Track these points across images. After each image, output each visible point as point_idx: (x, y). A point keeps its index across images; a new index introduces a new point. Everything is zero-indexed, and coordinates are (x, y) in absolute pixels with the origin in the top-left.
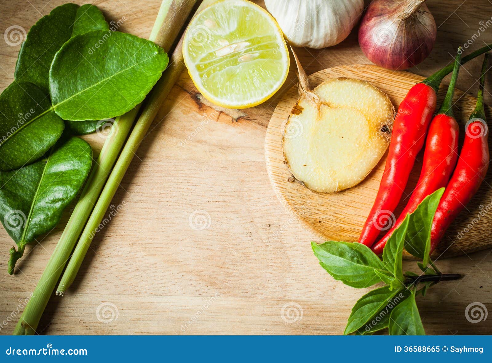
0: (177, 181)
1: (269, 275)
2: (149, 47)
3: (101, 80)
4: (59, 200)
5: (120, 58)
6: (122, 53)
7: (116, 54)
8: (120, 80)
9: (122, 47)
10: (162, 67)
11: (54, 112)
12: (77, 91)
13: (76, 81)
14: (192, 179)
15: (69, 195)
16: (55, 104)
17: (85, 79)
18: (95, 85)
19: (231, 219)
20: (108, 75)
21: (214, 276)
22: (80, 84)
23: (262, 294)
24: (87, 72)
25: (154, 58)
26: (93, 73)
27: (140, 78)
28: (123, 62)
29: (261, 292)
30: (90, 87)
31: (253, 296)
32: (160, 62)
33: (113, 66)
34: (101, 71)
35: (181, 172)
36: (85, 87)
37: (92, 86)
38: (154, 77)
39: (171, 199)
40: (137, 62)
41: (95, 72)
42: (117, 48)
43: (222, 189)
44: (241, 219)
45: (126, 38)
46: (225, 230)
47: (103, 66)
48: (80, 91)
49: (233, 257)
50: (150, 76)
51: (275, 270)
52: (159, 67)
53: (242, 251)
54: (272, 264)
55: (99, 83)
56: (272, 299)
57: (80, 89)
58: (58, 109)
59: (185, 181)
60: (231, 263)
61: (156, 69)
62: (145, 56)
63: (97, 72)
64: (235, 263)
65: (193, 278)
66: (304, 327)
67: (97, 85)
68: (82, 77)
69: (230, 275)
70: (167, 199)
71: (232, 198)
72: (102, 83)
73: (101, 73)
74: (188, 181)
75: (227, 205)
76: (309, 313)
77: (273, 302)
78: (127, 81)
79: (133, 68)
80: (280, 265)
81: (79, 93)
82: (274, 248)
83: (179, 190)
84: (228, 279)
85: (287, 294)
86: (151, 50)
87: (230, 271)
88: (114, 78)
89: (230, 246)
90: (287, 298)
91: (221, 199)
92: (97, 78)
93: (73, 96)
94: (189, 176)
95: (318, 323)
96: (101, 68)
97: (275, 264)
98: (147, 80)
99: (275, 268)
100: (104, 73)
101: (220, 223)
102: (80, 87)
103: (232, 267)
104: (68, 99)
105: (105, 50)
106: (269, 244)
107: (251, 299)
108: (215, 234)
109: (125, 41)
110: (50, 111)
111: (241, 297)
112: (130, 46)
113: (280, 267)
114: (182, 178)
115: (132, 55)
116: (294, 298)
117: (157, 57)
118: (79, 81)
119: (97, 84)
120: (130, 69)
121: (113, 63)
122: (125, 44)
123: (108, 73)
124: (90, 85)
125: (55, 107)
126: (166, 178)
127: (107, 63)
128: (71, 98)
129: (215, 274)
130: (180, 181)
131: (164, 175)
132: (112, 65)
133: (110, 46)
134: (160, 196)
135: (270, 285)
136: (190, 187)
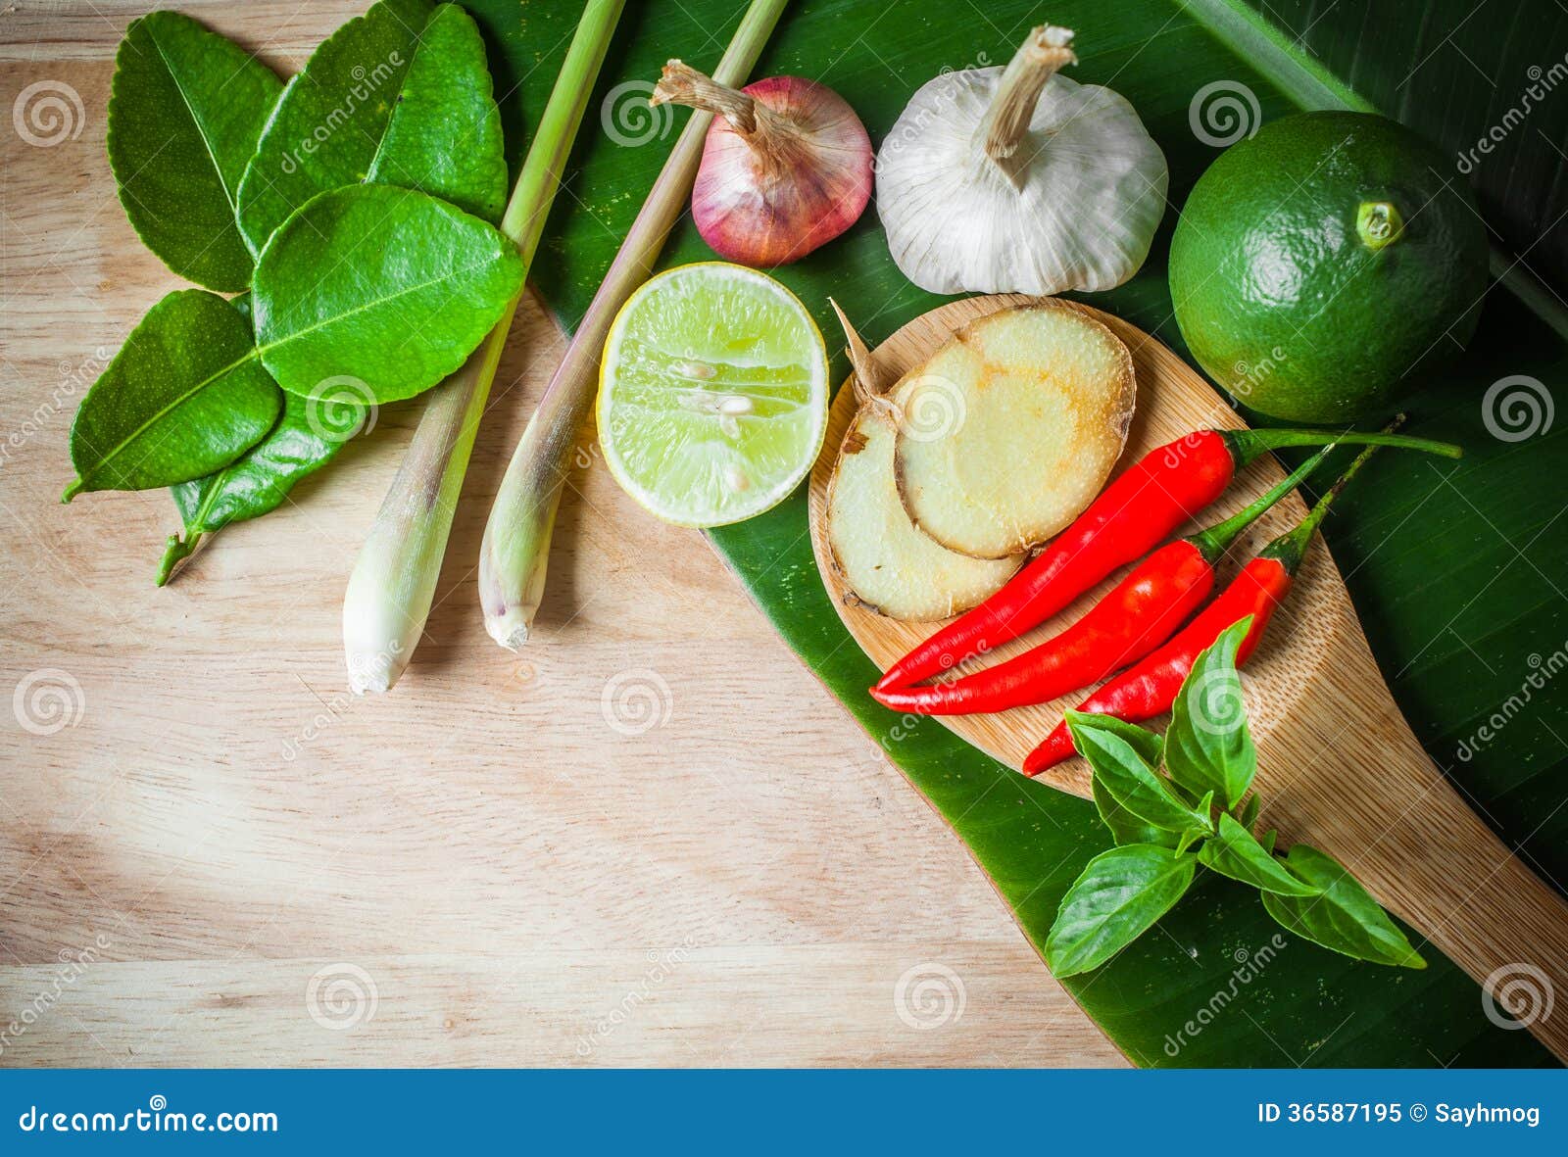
0: (711, 690)
1: (922, 891)
2: (485, 237)
3: (370, 300)
4: (292, 460)
5: (416, 254)
6: (422, 243)
7: (410, 245)
8: (413, 308)
9: (423, 228)
10: (509, 290)
11: (260, 361)
12: (315, 320)
13: (314, 296)
14: (744, 682)
15: (313, 457)
16: (262, 345)
17: (334, 293)
18: (357, 311)
19: (834, 770)
20: (386, 290)
21: (806, 899)
22: (321, 305)
23: (910, 932)
24: (339, 277)
25: (492, 266)
26: (353, 282)
27: (458, 310)
28: (423, 263)
29: (908, 927)
30: (345, 315)
31: (890, 938)
32: (505, 277)
33: (399, 272)
34: (371, 278)
35: (717, 668)
36: (331, 313)
37: (349, 313)
38: (488, 312)
39: (700, 732)
40: (454, 269)
41: (358, 281)
42: (411, 232)
43: (812, 704)
44: (856, 769)
45: (433, 210)
46: (823, 795)
47: (378, 269)
48: (321, 321)
49: (843, 855)
50: (481, 308)
51: (937, 879)
52: (503, 289)
53: (861, 841)
54: (928, 866)
55: (366, 307)
56: (933, 941)
57: (321, 317)
58: (269, 355)
59: (728, 689)
60: (840, 869)
61: (495, 293)
62: (474, 259)
63: (361, 280)
64: (850, 869)
65: (762, 905)
66: (1001, 999)
67: (360, 313)
68: (328, 290)
69: (838, 894)
70: (692, 733)
71: (834, 722)
72: (371, 308)
73: (372, 283)
74: (736, 689)
75: (824, 740)
76: (1009, 968)
77: (933, 949)
78: (428, 312)
79: (444, 283)
80: (945, 867)
81: (319, 326)
82: (930, 831)
83: (717, 710)
84: (835, 903)
85: (963, 930)
86: (487, 246)
87: (840, 886)
88: (400, 299)
89: (837, 830)
90: (962, 939)
91: (810, 726)
92: (361, 294)
93: (306, 331)
94: (737, 675)
95: (1032, 987)
96: (372, 272)
97: (934, 867)
98: (473, 317)
99: (936, 875)
100: (379, 284)
101: (812, 782)
102: (321, 312)
103: (842, 877)
104: (292, 337)
105: (385, 233)
106: (919, 822)
107: (886, 945)
108: (800, 805)
109: (431, 217)
110: (251, 359)
111: (866, 941)
112: (441, 229)
113: (945, 871)
114: (722, 682)
115: (443, 252)
116: (977, 938)
117: (499, 263)
118: (321, 298)
119: (360, 309)
120: (437, 284)
121: (400, 265)
122: (429, 224)
123: (386, 287)
124: (345, 310)
125: (262, 350)
126: (687, 685)
127: (386, 263)
128: (299, 335)
129: (806, 893)
130: (717, 689)
131: (680, 676)
132: (398, 269)
133: (396, 224)
134: (677, 725)
135: (926, 913)
136: (742, 703)
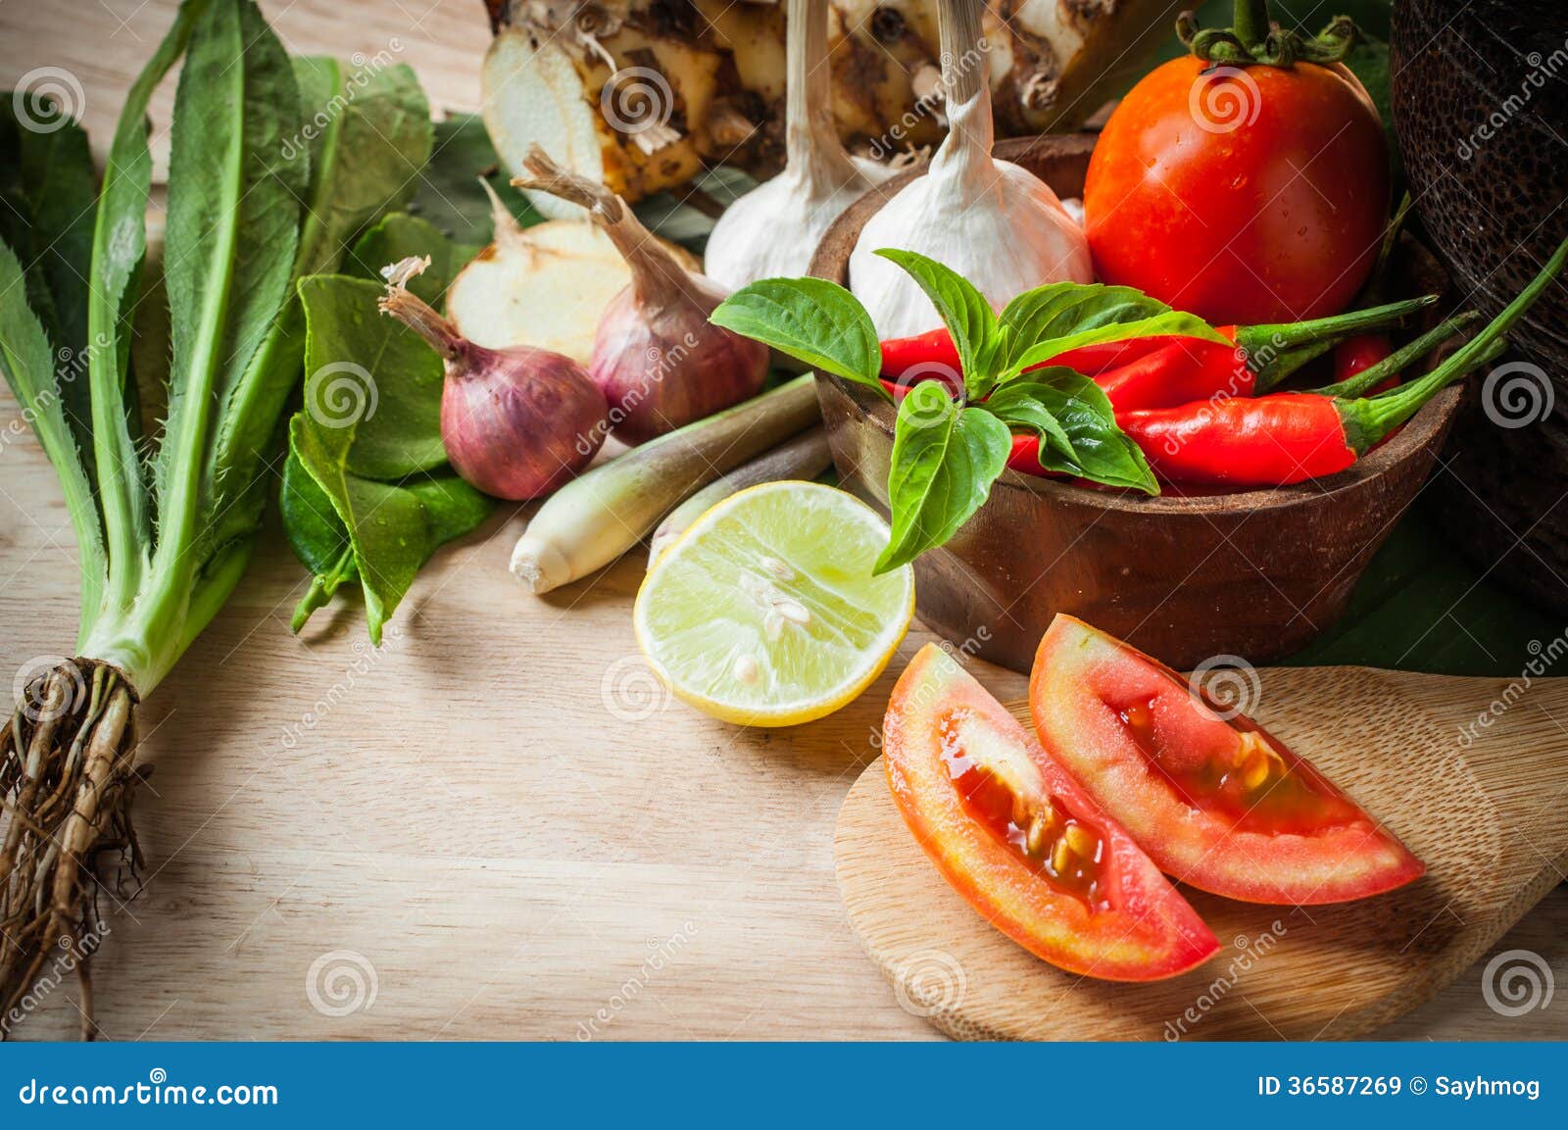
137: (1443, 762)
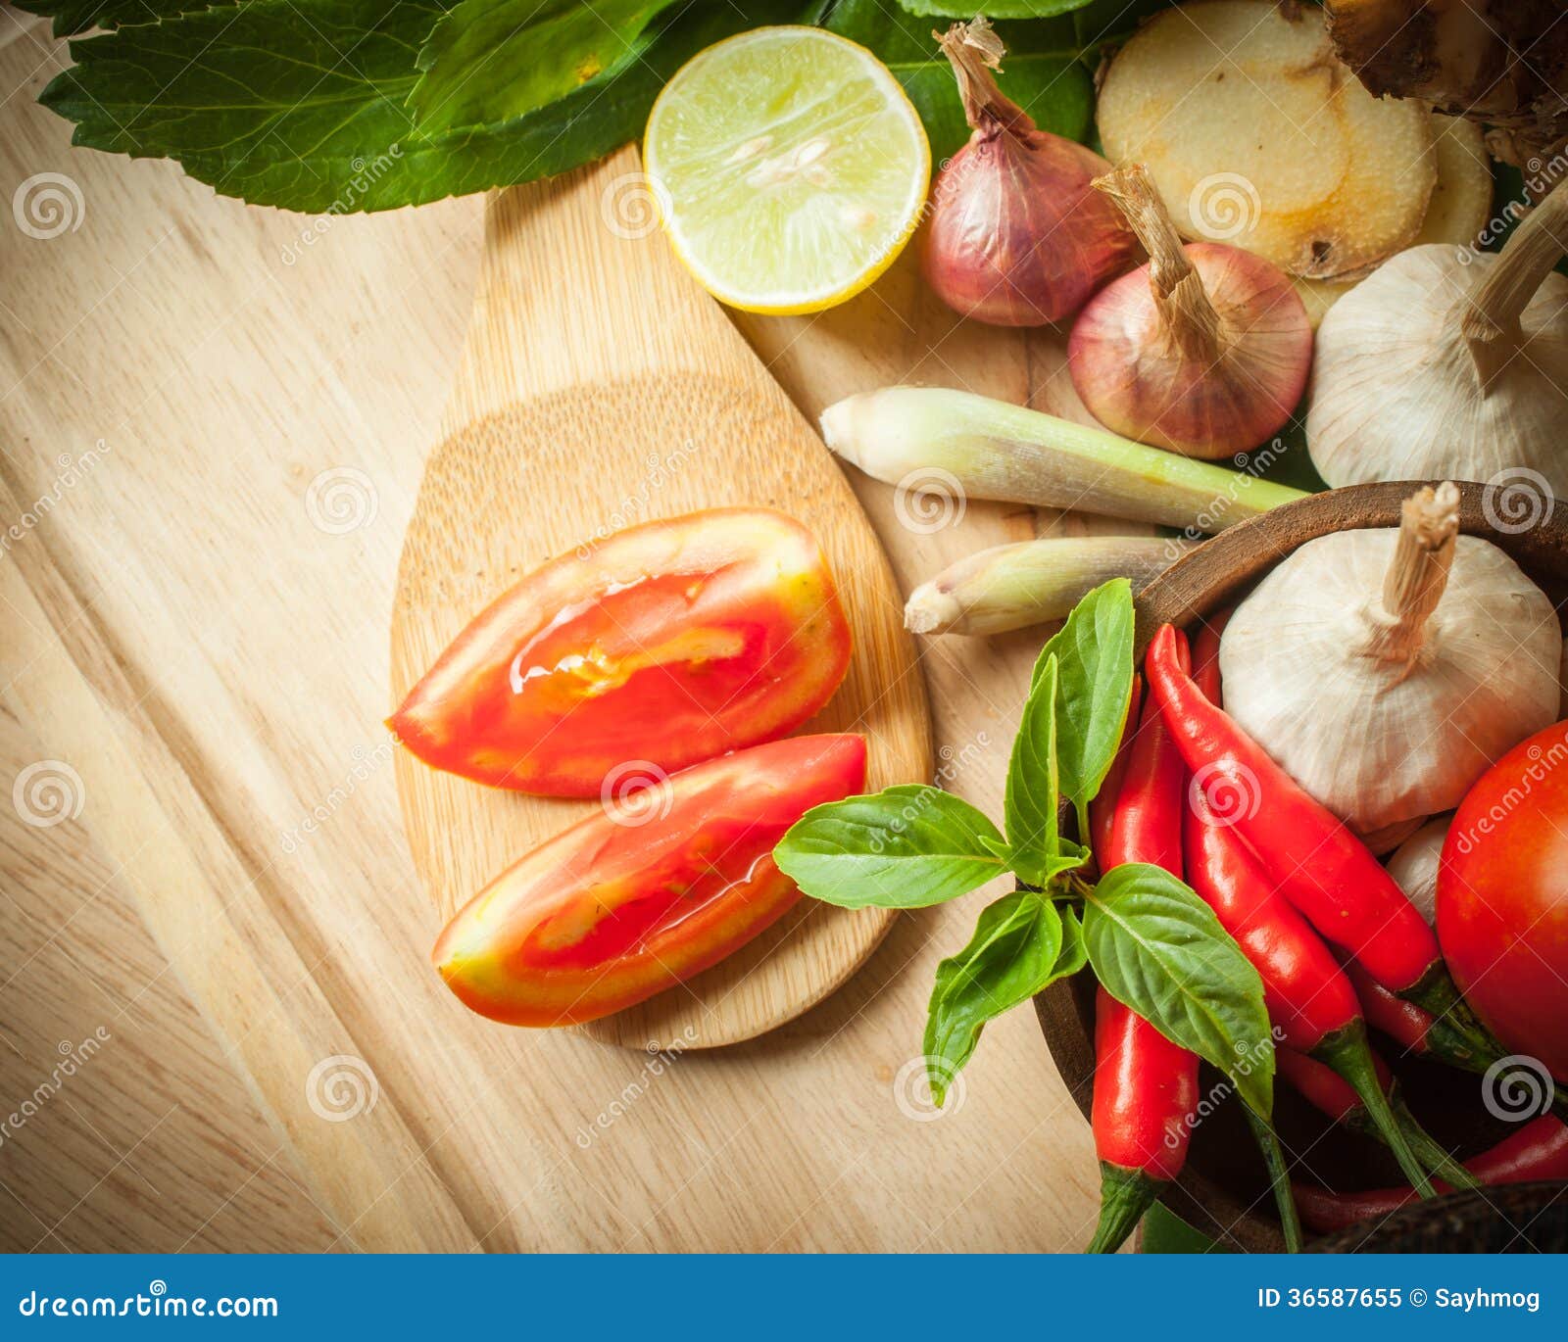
137: (594, 400)
